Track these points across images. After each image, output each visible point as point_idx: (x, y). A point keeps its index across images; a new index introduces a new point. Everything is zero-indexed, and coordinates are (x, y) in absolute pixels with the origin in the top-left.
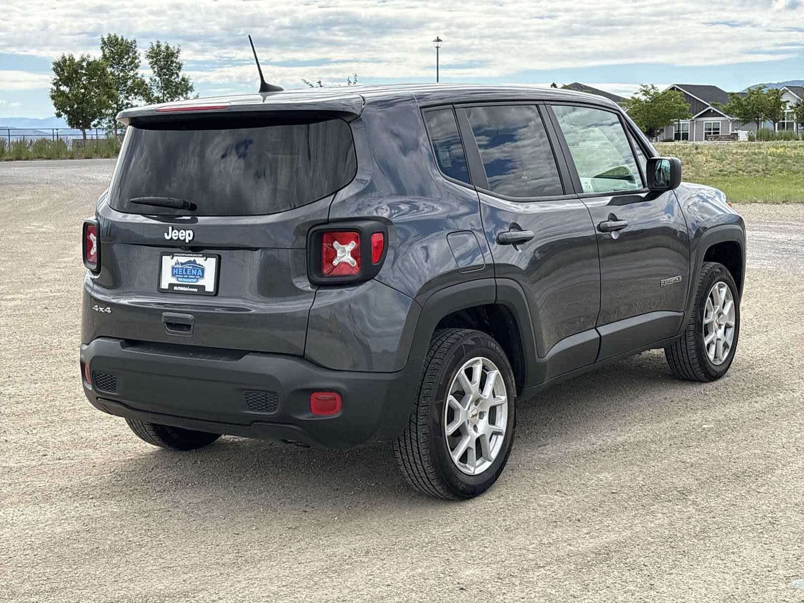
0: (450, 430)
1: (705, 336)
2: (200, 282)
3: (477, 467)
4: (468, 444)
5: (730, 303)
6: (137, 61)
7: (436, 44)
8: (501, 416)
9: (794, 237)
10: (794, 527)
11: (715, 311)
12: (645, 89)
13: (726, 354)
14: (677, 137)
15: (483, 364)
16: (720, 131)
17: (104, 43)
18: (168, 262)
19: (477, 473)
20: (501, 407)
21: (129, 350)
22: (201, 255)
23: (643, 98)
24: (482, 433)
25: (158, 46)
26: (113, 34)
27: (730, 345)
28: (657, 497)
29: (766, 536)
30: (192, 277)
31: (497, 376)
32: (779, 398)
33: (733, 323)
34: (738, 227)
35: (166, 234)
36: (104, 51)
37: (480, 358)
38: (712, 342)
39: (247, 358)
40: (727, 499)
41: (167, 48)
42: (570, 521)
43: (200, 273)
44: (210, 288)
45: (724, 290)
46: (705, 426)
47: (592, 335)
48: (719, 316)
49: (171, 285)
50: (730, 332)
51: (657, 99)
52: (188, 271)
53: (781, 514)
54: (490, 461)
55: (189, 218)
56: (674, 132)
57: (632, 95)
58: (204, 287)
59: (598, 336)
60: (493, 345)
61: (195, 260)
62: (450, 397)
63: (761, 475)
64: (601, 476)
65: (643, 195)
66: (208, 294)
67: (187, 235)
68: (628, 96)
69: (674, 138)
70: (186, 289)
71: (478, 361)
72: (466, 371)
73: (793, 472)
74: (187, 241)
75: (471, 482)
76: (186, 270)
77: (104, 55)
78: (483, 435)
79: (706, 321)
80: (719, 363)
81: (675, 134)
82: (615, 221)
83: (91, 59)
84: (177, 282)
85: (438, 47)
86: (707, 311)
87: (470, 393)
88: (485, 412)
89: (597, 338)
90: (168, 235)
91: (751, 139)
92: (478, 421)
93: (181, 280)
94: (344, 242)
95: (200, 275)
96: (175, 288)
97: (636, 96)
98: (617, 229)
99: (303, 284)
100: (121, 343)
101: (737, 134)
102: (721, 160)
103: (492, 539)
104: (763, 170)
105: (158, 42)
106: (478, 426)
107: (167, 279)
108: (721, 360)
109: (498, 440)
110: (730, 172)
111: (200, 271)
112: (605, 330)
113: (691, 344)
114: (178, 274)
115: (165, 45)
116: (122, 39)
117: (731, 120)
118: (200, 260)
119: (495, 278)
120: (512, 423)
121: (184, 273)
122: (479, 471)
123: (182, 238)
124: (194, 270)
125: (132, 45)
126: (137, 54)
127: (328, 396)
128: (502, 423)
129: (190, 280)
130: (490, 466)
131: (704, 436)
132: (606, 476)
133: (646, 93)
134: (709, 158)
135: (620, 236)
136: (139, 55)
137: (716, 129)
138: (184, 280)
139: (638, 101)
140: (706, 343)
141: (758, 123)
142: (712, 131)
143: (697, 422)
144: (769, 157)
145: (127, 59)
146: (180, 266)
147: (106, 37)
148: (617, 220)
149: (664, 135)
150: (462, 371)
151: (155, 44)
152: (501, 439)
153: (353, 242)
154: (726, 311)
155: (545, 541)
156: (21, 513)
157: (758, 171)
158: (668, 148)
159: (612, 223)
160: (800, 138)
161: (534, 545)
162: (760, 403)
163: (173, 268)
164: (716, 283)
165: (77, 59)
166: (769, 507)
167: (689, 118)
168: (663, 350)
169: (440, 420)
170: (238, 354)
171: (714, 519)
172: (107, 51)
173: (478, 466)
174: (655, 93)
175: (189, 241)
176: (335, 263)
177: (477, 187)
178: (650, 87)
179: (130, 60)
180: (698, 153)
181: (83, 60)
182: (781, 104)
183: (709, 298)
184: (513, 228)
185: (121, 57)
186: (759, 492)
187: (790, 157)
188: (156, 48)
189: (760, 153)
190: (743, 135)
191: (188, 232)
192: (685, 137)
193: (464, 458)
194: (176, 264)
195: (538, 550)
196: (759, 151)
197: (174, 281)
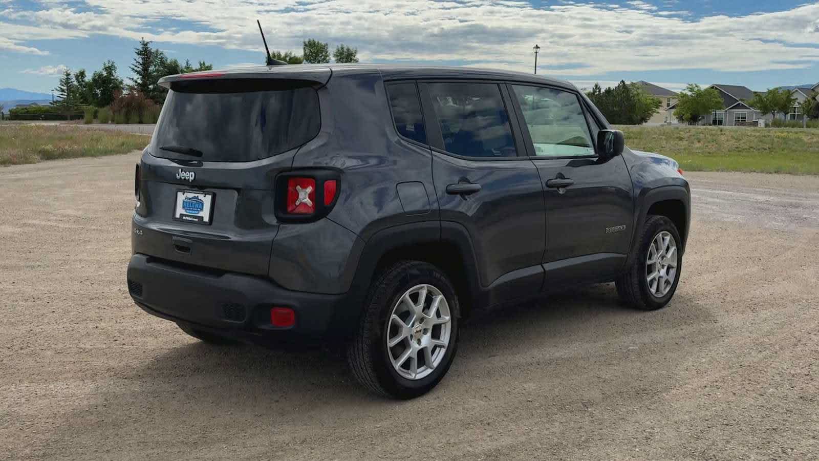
0: (392, 343)
1: (648, 275)
2: (200, 214)
3: (418, 373)
4: (410, 354)
5: (673, 249)
6: (328, 58)
7: (535, 50)
8: (445, 333)
9: (771, 199)
10: (664, 443)
11: (658, 254)
12: (691, 87)
13: (668, 289)
14: (715, 123)
15: (428, 290)
16: (746, 119)
17: (306, 45)
18: (181, 197)
19: (417, 378)
20: (446, 326)
21: (150, 265)
22: (202, 193)
23: (690, 93)
24: (425, 346)
25: (342, 48)
26: (312, 39)
27: (672, 282)
28: (562, 408)
29: (637, 450)
30: (195, 209)
31: (441, 300)
32: (702, 327)
33: (675, 264)
34: (684, 189)
35: (177, 174)
36: (305, 51)
37: (425, 285)
38: (654, 279)
39: (227, 277)
40: (620, 413)
41: (348, 50)
42: (481, 424)
43: (200, 207)
44: (206, 219)
45: (668, 238)
46: (630, 348)
47: (538, 269)
48: (662, 258)
49: (182, 215)
50: (673, 272)
51: (700, 94)
52: (193, 205)
53: (659, 430)
54: (431, 368)
55: (196, 162)
56: (712, 119)
57: (680, 91)
58: (202, 218)
59: (543, 271)
60: (438, 275)
61: (198, 196)
62: (394, 316)
63: (658, 393)
64: (526, 386)
65: (595, 159)
66: (205, 224)
67: (190, 176)
68: (678, 91)
69: (712, 123)
70: (190, 219)
71: (423, 287)
72: (410, 296)
73: (686, 393)
74: (190, 181)
75: (411, 385)
76: (192, 203)
77: (305, 54)
78: (426, 348)
79: (649, 262)
80: (660, 296)
81: (713, 120)
82: (562, 179)
83: (293, 55)
84: (185, 213)
85: (536, 53)
86: (651, 253)
87: (414, 313)
88: (429, 329)
89: (542, 273)
90: (179, 175)
91: (767, 125)
92: (422, 336)
93: (188, 211)
94: (304, 187)
96: (184, 218)
97: (684, 92)
98: (564, 186)
99: (271, 220)
100: (147, 259)
101: (757, 122)
102: (738, 140)
103: (409, 437)
104: (769, 148)
105: (342, 45)
106: (422, 340)
107: (180, 211)
108: (662, 294)
109: (441, 351)
110: (744, 149)
111: (200, 205)
112: (549, 266)
113: (635, 280)
114: (186, 207)
115: (347, 47)
116: (318, 43)
117: (755, 112)
118: (201, 197)
119: (440, 221)
120: (454, 339)
121: (190, 206)
122: (419, 377)
123: (187, 178)
124: (197, 204)
125: (325, 46)
126: (328, 54)
127: (285, 311)
128: (445, 338)
129: (193, 212)
130: (431, 373)
131: (626, 356)
132: (531, 386)
133: (691, 90)
134: (729, 138)
135: (566, 192)
136: (329, 54)
137: (743, 118)
138: (190, 212)
139: (685, 95)
140: (649, 279)
141: (773, 114)
142: (740, 119)
143: (626, 344)
144: (775, 139)
145: (321, 57)
146: (189, 201)
147: (307, 40)
148: (565, 179)
149: (704, 121)
150: (407, 295)
151: (340, 46)
152: (443, 351)
153: (311, 187)
154: (669, 255)
155: (452, 441)
156: (67, 387)
157: (765, 149)
158: (700, 130)
159: (559, 181)
160: (805, 126)
161: (441, 444)
162: (686, 330)
163: (184, 202)
164: (660, 232)
165: (283, 55)
166: (652, 422)
167: (723, 109)
168: (614, 283)
169: (382, 334)
170: (219, 273)
171: (600, 431)
172: (307, 51)
173: (420, 373)
174: (698, 90)
175: (192, 181)
176: (298, 203)
177: (431, 147)
178: (694, 86)
179: (323, 57)
180: (722, 134)
181: (286, 56)
182: (791, 100)
183: (652, 244)
184: (461, 181)
185: (317, 55)
186: (650, 409)
187: (791, 140)
188: (340, 49)
189: (769, 136)
190: (762, 122)
191: (191, 173)
192: (720, 123)
193: (407, 365)
194: (186, 199)
195: (442, 449)
196: (768, 134)
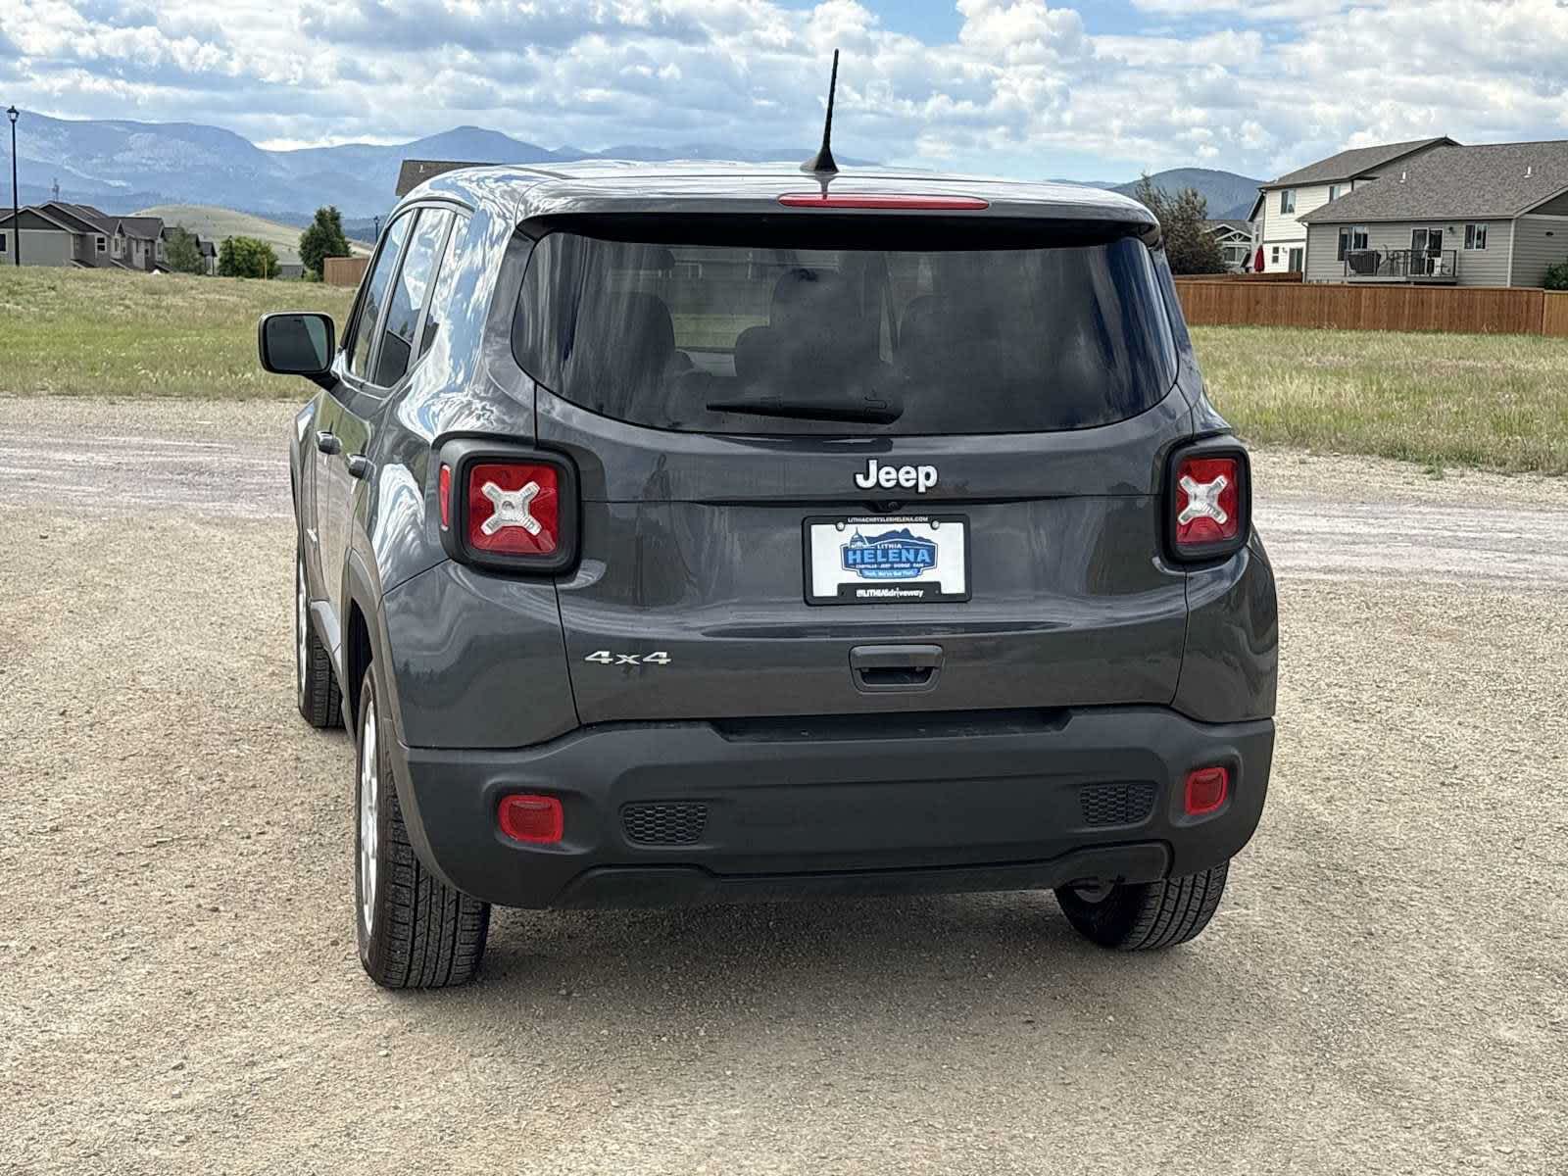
2: (927, 577)
18: (830, 538)
22: (922, 519)
30: (902, 565)
35: (860, 478)
39: (1078, 720)
43: (924, 555)
44: (954, 586)
49: (847, 588)
52: (891, 555)
58: (937, 585)
61: (906, 531)
66: (953, 599)
70: (892, 593)
76: (885, 553)
84: (862, 580)
90: (867, 477)
93: (873, 574)
94: (1203, 478)
95: (923, 561)
96: (861, 593)
107: (828, 577)
111: (923, 551)
114: (863, 563)
118: (920, 530)
121: (880, 559)
123: (907, 484)
124: (908, 550)
129: (897, 573)
138: (881, 573)
146: (868, 545)
153: (1223, 477)
163: (846, 550)
170: (1055, 715)
191: (923, 470)
194: (853, 541)
197: (852, 577)
